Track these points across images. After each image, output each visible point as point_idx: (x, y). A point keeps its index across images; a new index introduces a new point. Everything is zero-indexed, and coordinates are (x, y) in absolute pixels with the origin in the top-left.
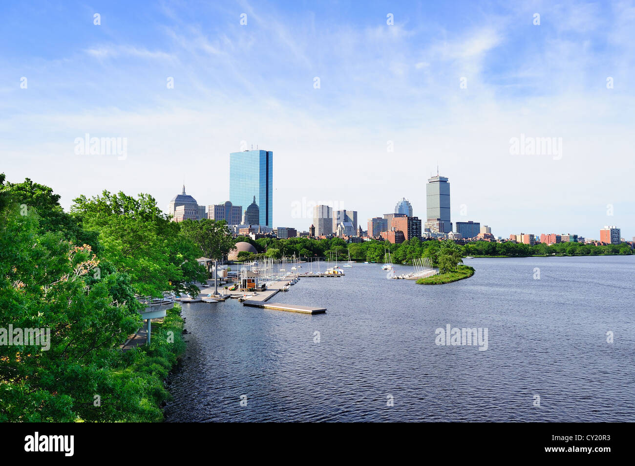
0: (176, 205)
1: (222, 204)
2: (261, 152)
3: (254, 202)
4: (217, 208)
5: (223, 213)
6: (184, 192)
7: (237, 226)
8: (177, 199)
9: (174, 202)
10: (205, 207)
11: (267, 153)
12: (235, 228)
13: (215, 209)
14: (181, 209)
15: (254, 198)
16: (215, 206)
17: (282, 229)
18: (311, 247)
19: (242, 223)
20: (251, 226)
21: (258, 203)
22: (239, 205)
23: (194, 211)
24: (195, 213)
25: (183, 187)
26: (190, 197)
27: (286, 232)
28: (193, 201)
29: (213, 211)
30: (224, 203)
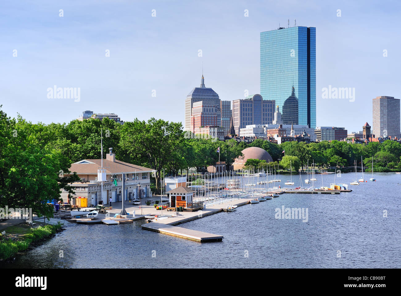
0: (194, 100)
1: (250, 98)
2: (301, 29)
3: (293, 94)
4: (244, 103)
5: (251, 109)
6: (203, 84)
7: (267, 125)
8: (194, 92)
9: (191, 97)
10: (230, 102)
11: (309, 30)
12: (265, 128)
13: (241, 105)
14: (199, 105)
15: (293, 89)
16: (241, 101)
17: (328, 129)
18: (348, 153)
19: (274, 122)
20: (281, 126)
21: (297, 95)
22: (271, 99)
23: (214, 108)
24: (216, 111)
25: (201, 78)
26: (210, 90)
27: (333, 133)
28: (214, 96)
29: (239, 108)
30: (252, 97)
